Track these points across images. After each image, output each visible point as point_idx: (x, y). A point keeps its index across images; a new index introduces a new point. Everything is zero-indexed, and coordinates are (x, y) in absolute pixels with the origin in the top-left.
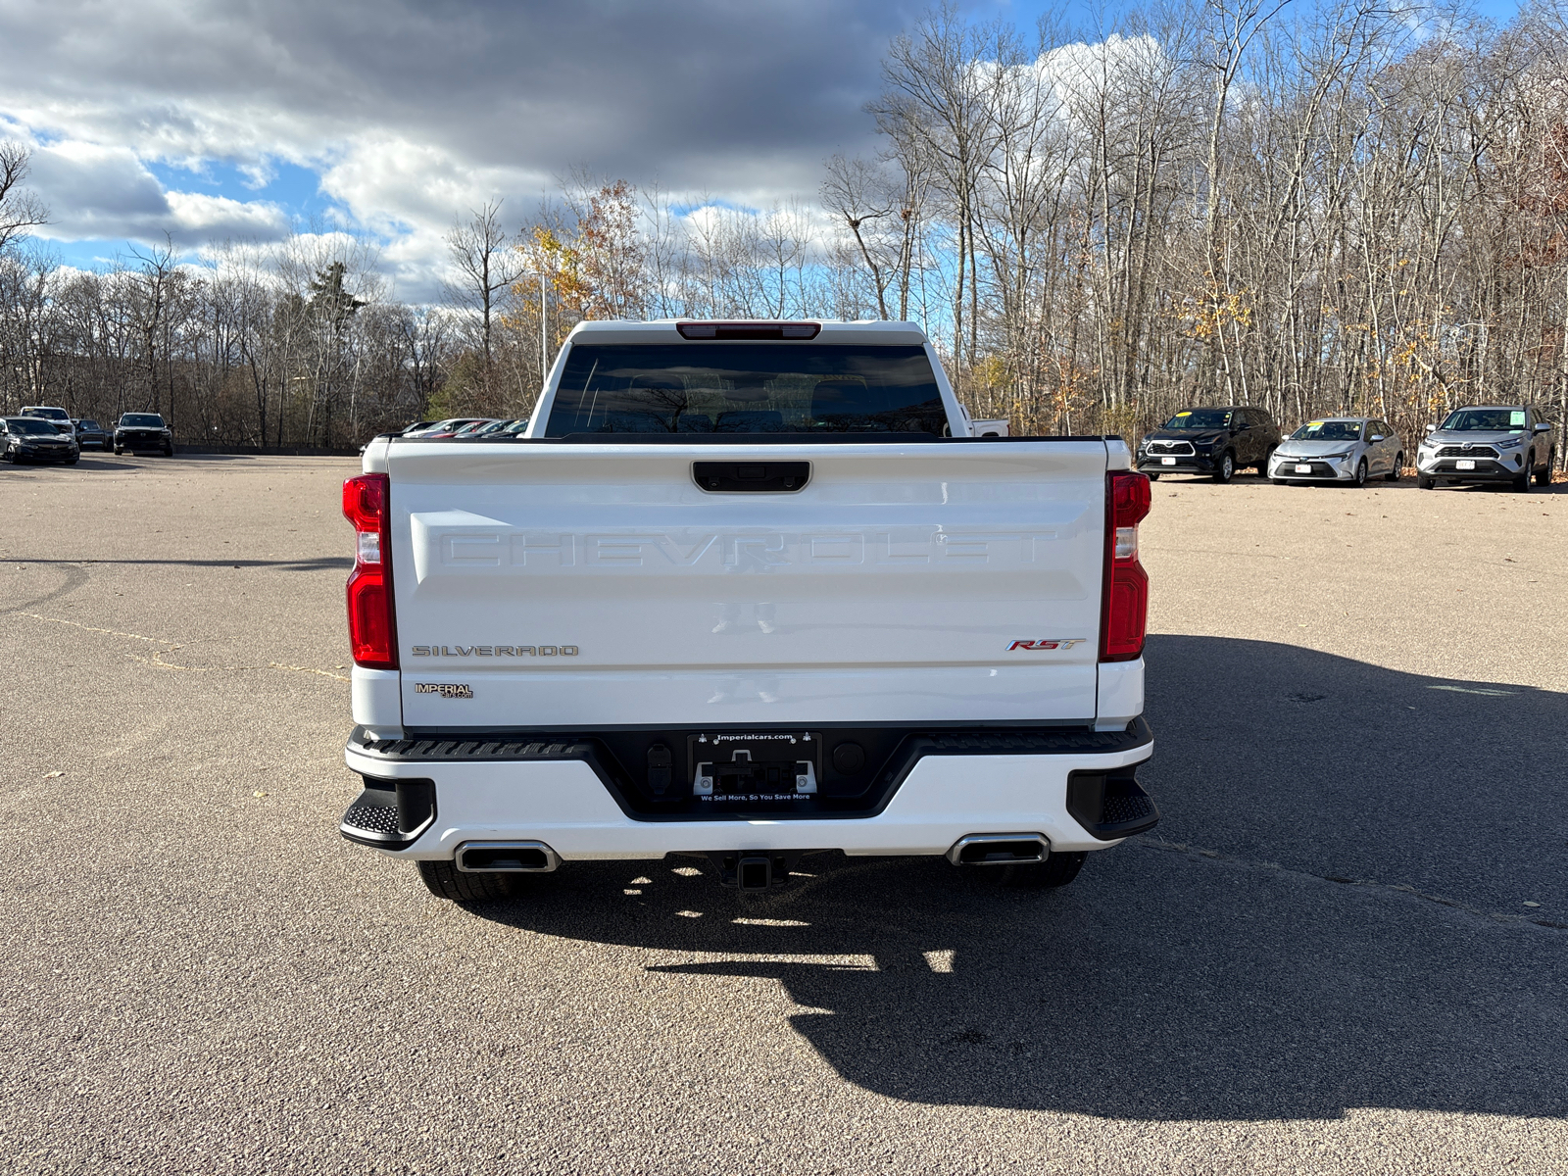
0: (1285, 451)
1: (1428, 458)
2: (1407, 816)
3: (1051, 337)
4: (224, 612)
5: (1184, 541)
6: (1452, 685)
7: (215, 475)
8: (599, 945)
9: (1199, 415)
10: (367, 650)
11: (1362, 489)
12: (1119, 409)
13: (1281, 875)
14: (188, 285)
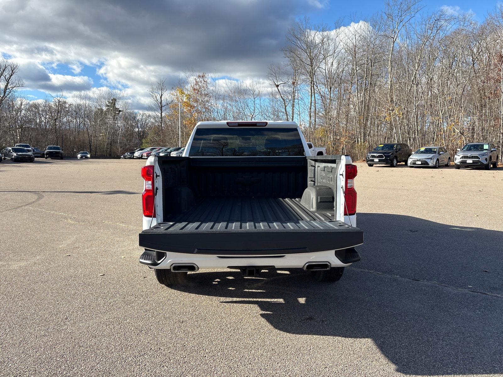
0: (413, 157)
1: (458, 159)
2: (438, 263)
3: (339, 121)
4: (87, 207)
5: (380, 185)
6: (457, 228)
7: (77, 165)
8: (207, 296)
9: (386, 146)
10: (147, 212)
11: (437, 169)
12: (361, 144)
13: (399, 279)
14: (67, 106)
